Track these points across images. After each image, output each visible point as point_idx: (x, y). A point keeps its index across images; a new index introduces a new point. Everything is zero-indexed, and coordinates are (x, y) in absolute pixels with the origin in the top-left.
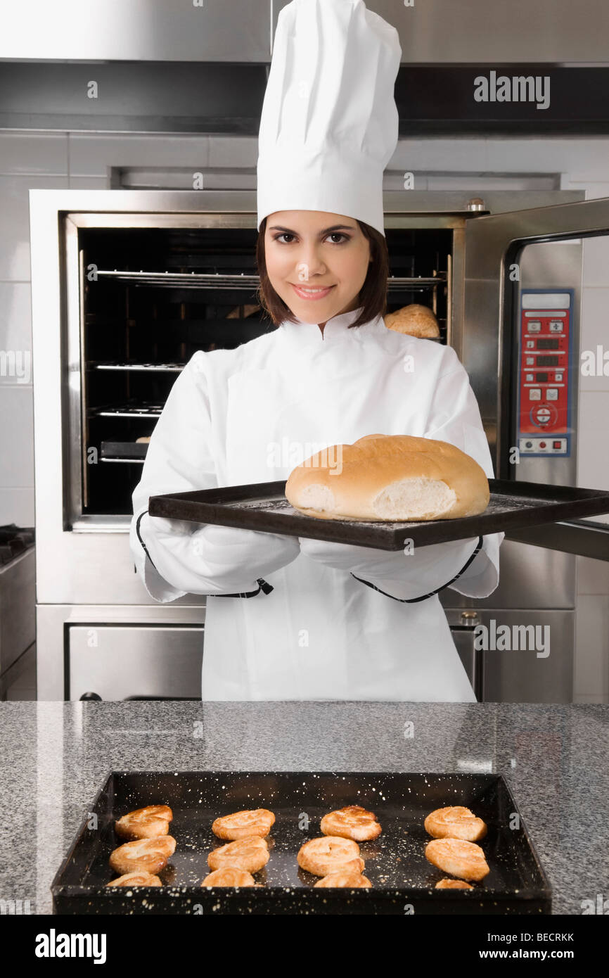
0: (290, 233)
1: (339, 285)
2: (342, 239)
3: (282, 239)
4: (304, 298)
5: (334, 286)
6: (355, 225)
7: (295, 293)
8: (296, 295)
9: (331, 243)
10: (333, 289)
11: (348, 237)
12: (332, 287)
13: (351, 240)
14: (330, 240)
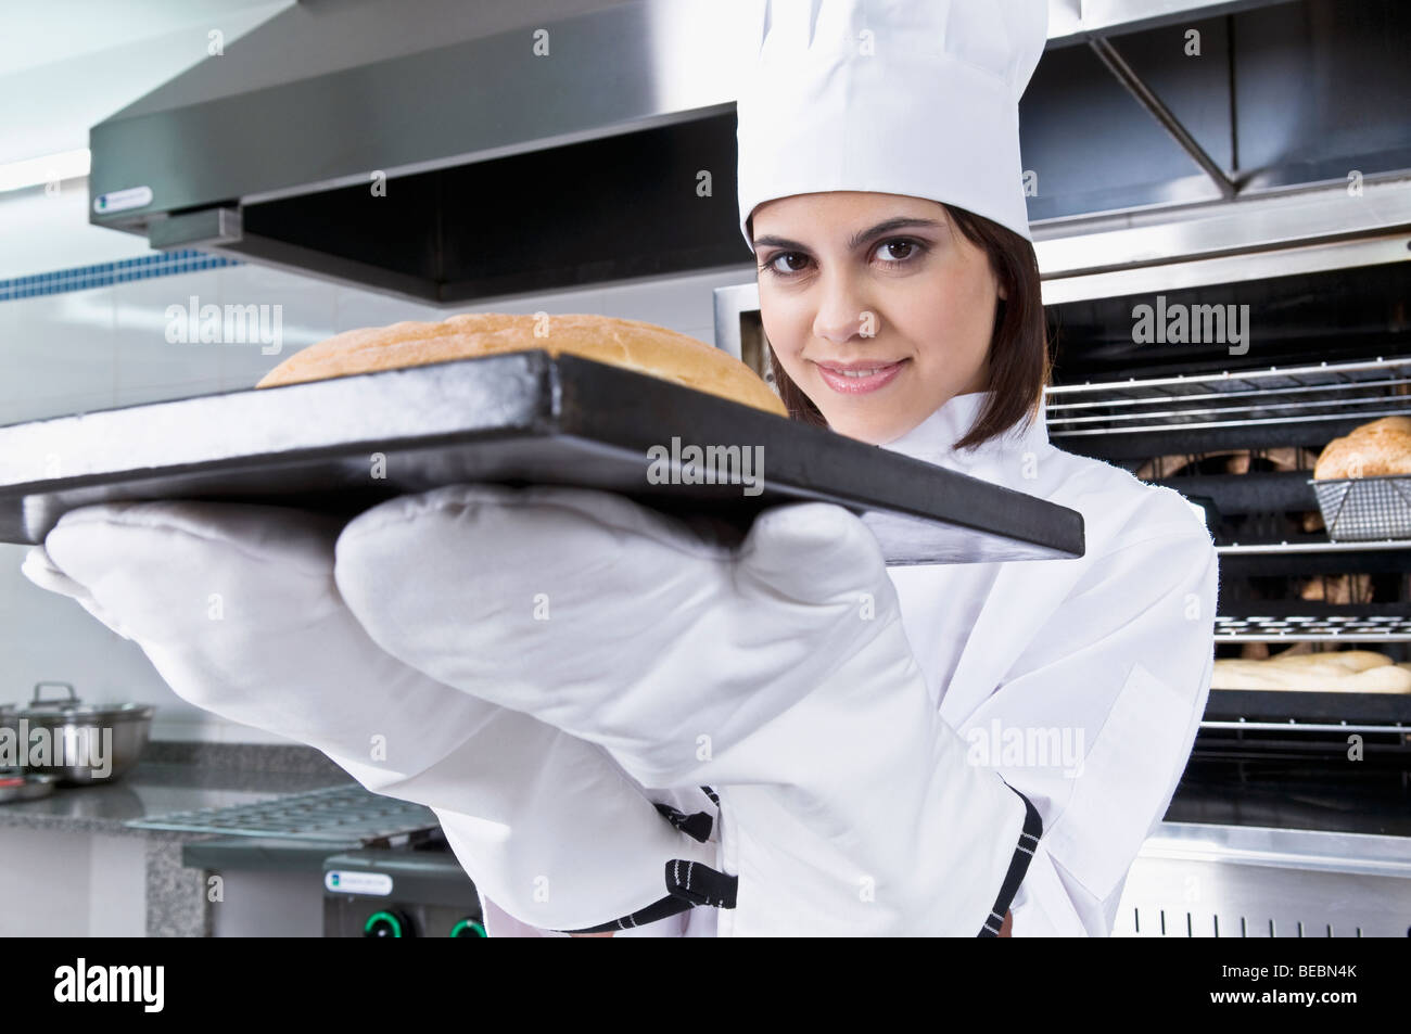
0: (796, 250)
1: (916, 359)
2: (915, 249)
3: (782, 264)
4: (844, 391)
5: (908, 360)
6: (940, 216)
7: (822, 380)
8: (826, 386)
9: (891, 263)
10: (903, 369)
11: (925, 246)
12: (901, 363)
13: (932, 251)
14: (885, 254)
